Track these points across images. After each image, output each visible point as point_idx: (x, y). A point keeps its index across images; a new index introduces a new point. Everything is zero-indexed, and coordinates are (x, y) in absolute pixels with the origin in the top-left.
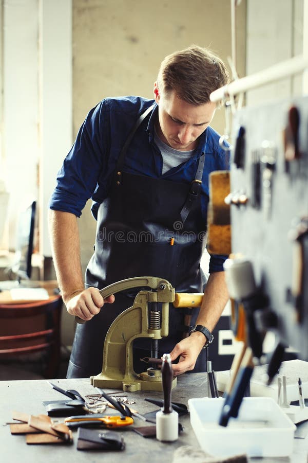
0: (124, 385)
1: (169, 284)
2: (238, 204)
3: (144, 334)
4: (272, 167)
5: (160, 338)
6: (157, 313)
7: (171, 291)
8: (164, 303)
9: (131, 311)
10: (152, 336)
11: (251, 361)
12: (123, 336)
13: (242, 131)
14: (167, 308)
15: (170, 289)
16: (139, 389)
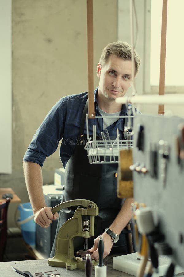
0: (66, 265)
1: (95, 204)
2: (140, 172)
3: (79, 235)
4: (166, 157)
5: (89, 237)
6: (87, 222)
7: (95, 209)
8: (91, 216)
9: (72, 219)
10: (84, 235)
11: (151, 270)
12: (67, 235)
13: (142, 128)
14: (93, 219)
15: (95, 207)
16: (75, 268)
